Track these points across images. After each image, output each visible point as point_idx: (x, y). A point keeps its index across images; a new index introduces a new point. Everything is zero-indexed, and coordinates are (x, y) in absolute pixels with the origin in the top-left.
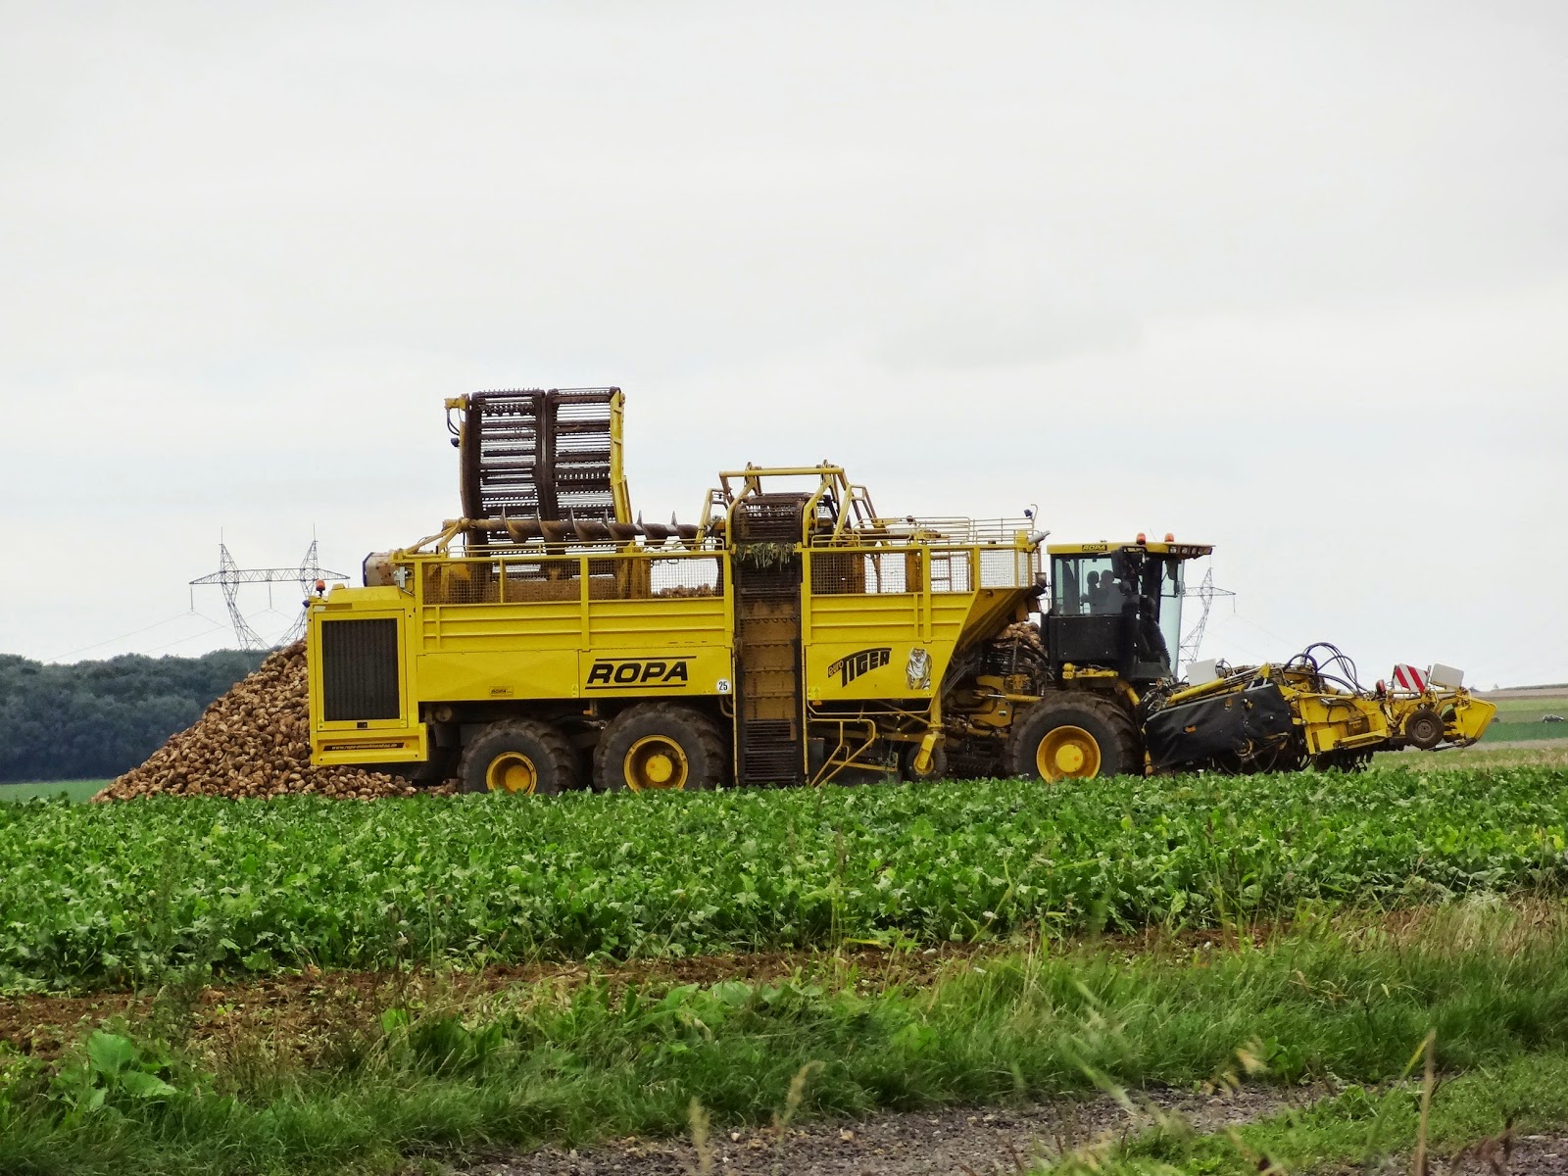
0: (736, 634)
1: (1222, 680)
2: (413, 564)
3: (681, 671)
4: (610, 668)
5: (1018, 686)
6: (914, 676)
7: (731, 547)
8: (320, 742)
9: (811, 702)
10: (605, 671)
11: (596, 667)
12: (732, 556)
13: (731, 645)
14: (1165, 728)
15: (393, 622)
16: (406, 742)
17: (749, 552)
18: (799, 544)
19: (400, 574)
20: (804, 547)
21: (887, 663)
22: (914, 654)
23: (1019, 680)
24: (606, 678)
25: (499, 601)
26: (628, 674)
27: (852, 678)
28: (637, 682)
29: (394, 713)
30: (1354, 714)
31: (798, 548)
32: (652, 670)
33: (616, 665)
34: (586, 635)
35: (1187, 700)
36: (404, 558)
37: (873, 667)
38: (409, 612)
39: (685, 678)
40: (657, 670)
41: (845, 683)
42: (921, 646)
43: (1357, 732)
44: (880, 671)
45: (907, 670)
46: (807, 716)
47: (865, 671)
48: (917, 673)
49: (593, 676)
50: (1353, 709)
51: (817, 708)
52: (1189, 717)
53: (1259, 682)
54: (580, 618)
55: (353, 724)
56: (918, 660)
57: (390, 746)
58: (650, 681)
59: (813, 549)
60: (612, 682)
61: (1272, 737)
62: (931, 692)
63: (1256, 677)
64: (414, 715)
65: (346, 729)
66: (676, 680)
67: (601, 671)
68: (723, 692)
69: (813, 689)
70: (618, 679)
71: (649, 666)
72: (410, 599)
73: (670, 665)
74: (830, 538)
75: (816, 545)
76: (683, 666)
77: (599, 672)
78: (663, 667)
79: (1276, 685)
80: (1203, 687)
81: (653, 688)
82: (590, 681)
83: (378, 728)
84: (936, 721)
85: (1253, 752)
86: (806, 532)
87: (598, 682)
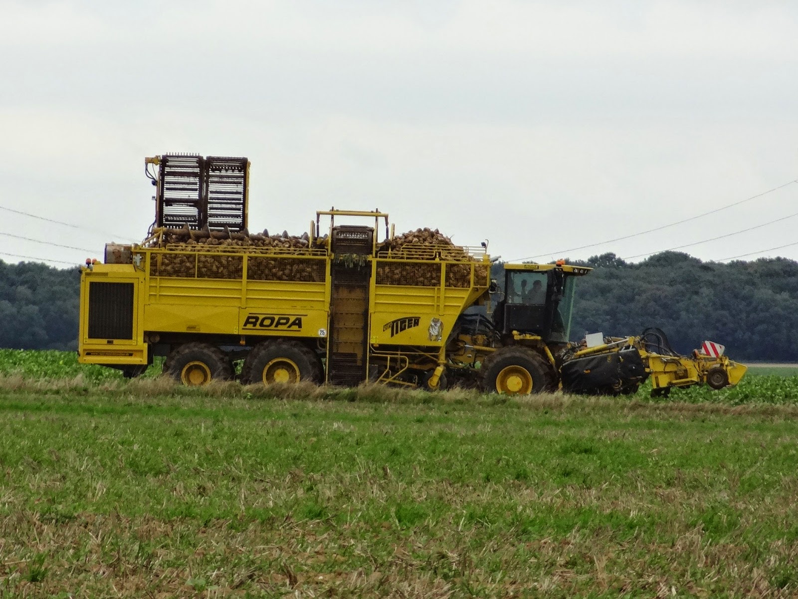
0: (331, 304)
1: (606, 345)
2: (145, 253)
3: (298, 323)
4: (257, 319)
5: (480, 341)
6: (432, 333)
7: (331, 255)
8: (85, 350)
9: (372, 345)
10: (254, 320)
11: (249, 318)
12: (332, 260)
13: (328, 310)
14: (573, 370)
15: (132, 285)
16: (134, 353)
17: (341, 258)
18: (371, 256)
19: (137, 258)
20: (373, 257)
21: (418, 325)
22: (433, 321)
23: (481, 338)
24: (254, 324)
25: (194, 277)
26: (267, 322)
27: (397, 332)
28: (273, 327)
29: (130, 337)
30: (680, 367)
31: (370, 258)
32: (282, 321)
33: (261, 317)
34: (244, 300)
35: (585, 355)
36: (140, 249)
37: (410, 327)
38: (141, 279)
39: (300, 326)
40: (284, 321)
41: (392, 335)
42: (437, 317)
43: (681, 378)
44: (413, 330)
45: (429, 330)
46: (370, 352)
47: (405, 329)
48: (434, 332)
49: (247, 322)
50: (679, 365)
51: (376, 348)
52: (587, 365)
53: (628, 347)
54: (241, 290)
55: (105, 341)
56: (435, 325)
57: (125, 355)
58: (280, 327)
59: (378, 259)
60: (258, 326)
61: (634, 378)
62: (441, 343)
63: (626, 345)
64: (141, 339)
65: (100, 344)
66: (295, 327)
67: (252, 320)
68: (322, 336)
69: (374, 337)
70: (262, 325)
71: (280, 319)
72: (143, 273)
73: (292, 319)
74: (387, 254)
75: (380, 257)
76: (300, 320)
77: (251, 320)
78: (288, 320)
79: (637, 349)
80: (595, 348)
81: (282, 332)
82: (245, 325)
83: (119, 344)
84: (442, 359)
85: (622, 386)
86: (374, 249)
87: (249, 326)
